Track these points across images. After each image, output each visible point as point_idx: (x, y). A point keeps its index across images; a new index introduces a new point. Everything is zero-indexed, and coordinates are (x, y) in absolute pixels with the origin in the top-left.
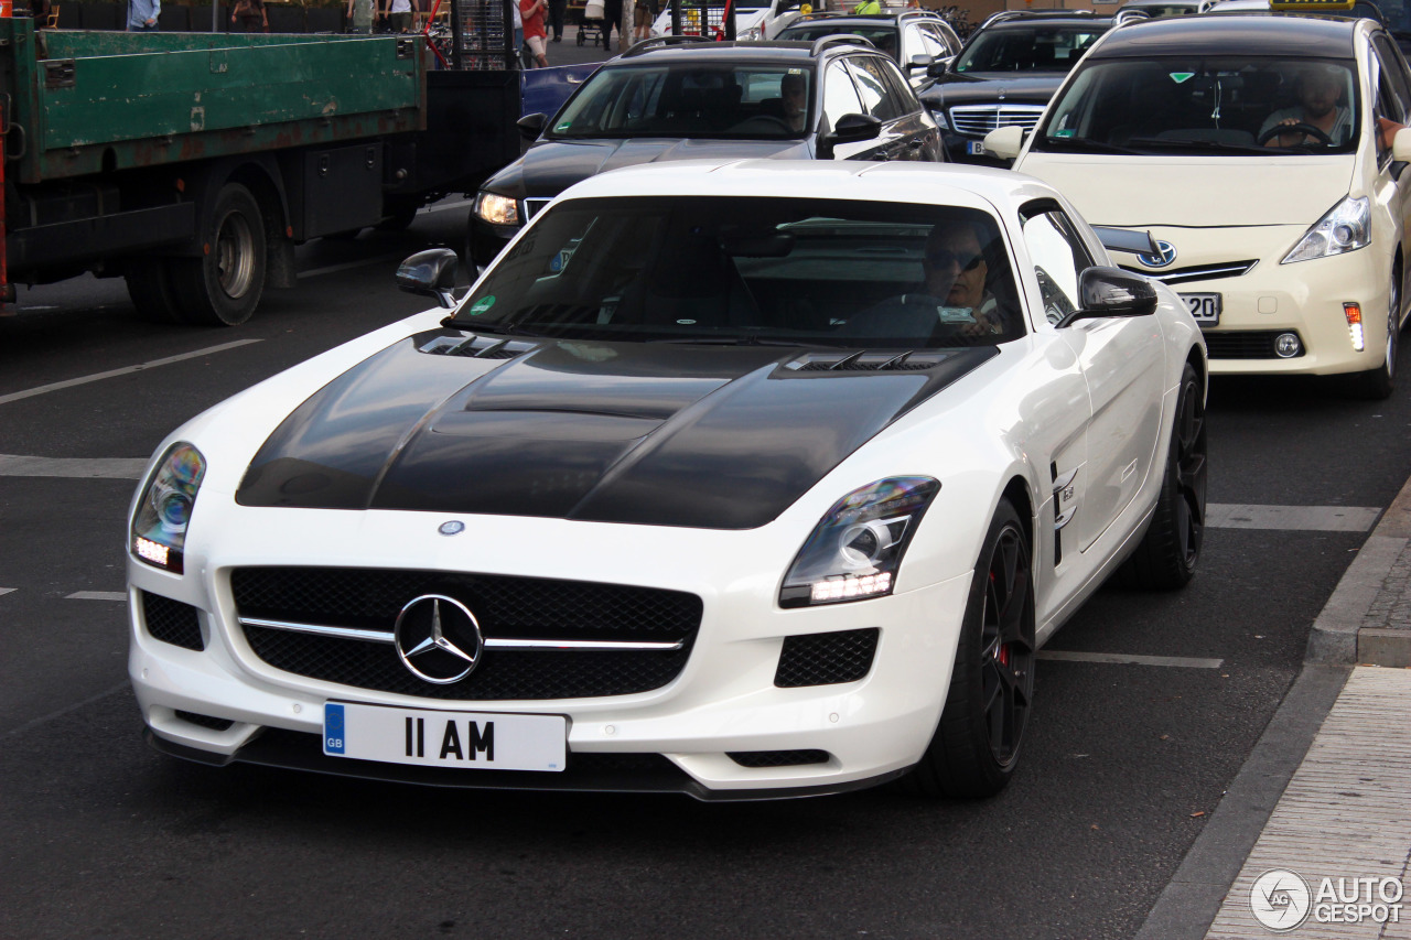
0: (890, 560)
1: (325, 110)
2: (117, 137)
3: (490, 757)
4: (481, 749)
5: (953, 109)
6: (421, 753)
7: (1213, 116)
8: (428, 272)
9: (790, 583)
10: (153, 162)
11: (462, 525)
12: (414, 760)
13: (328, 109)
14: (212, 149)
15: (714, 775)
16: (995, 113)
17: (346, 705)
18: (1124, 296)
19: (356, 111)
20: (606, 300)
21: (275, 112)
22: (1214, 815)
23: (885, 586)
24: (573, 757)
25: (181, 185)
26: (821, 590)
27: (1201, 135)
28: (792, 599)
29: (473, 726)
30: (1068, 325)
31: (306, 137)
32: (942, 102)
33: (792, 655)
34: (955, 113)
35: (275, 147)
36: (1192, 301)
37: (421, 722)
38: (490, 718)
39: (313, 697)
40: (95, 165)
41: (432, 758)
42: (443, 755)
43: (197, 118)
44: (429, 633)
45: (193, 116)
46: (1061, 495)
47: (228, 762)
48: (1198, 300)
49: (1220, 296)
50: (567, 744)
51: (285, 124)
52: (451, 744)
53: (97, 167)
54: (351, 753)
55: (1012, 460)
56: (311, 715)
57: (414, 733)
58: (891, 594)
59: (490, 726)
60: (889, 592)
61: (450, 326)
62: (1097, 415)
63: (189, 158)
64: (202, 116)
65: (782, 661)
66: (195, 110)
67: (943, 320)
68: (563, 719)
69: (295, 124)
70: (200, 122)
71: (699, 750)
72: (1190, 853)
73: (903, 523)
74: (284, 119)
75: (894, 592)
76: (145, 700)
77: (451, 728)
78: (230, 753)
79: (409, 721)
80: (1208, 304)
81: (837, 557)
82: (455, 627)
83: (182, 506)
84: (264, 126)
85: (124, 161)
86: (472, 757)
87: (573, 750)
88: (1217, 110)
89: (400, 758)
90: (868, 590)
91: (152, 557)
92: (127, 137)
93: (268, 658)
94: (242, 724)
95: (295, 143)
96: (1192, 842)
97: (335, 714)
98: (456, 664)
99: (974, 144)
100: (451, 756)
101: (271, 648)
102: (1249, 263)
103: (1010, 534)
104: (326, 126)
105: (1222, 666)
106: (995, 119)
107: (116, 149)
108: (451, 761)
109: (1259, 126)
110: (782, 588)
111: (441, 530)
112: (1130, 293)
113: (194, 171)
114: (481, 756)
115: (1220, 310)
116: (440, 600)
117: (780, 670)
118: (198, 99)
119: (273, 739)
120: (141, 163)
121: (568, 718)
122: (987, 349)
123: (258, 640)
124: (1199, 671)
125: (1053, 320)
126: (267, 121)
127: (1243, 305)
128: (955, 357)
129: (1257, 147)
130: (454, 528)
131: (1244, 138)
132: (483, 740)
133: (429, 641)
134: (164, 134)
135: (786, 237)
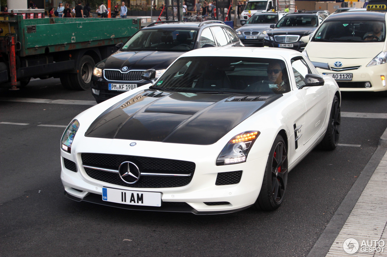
0: (246, 152)
1: (112, 37)
2: (49, 45)
3: (142, 203)
4: (140, 201)
5: (275, 36)
6: (125, 201)
7: (352, 34)
8: (148, 75)
9: (218, 159)
10: (61, 50)
11: (136, 143)
12: (124, 203)
13: (113, 36)
14: (78, 47)
15: (199, 207)
16: (285, 37)
17: (107, 188)
18: (316, 81)
19: (121, 37)
20: (194, 80)
21: (96, 37)
22: (359, 177)
23: (244, 160)
24: (163, 203)
25: (70, 56)
26: (227, 161)
27: (349, 38)
28: (220, 163)
29: (138, 195)
30: (302, 88)
31: (106, 43)
32: (272, 34)
33: (220, 177)
34: (275, 37)
35: (97, 46)
36: (346, 75)
37: (125, 193)
38: (142, 193)
39: (100, 186)
40: (43, 51)
41: (128, 202)
42: (131, 202)
43: (73, 39)
44: (127, 171)
45: (72, 39)
46: (297, 132)
47: (82, 200)
48: (347, 75)
49: (352, 74)
50: (161, 200)
51: (100, 40)
52: (133, 199)
53: (44, 52)
54: (108, 200)
55: (281, 125)
56: (99, 190)
57: (124, 196)
58: (246, 162)
59: (142, 195)
60: (245, 161)
61: (151, 88)
62: (307, 111)
63: (71, 49)
64: (75, 39)
65: (217, 178)
66: (73, 37)
67: (270, 87)
68: (160, 193)
69: (103, 40)
70: (74, 40)
71: (196, 201)
72: (354, 185)
73: (250, 143)
74: (99, 39)
75: (246, 161)
76: (64, 184)
77: (133, 195)
78: (82, 198)
79: (122, 193)
80: (350, 76)
81: (232, 151)
82: (133, 170)
83: (73, 136)
84: (93, 41)
85: (51, 50)
86: (138, 202)
87: (163, 201)
88: (354, 32)
89: (120, 202)
90: (240, 161)
91: (65, 149)
92: (52, 44)
93: (90, 175)
94: (85, 192)
95: (103, 45)
96: (354, 183)
97: (105, 190)
98: (134, 179)
99: (280, 44)
100: (133, 202)
101: (91, 173)
102: (359, 66)
103: (280, 144)
104: (112, 41)
105: (361, 146)
106: (285, 39)
107: (49, 48)
108: (133, 203)
109: (363, 36)
110: (217, 160)
111: (130, 145)
112: (318, 80)
113: (75, 52)
114: (140, 202)
115: (352, 77)
116: (129, 163)
117: (217, 181)
118: (73, 35)
119: (91, 196)
120: (57, 51)
121: (162, 193)
122: (280, 95)
123: (88, 171)
124: (356, 147)
125: (298, 87)
126: (94, 40)
127: (357, 76)
128: (271, 97)
129: (363, 40)
130: (134, 144)
131: (360, 38)
132: (140, 198)
133: (127, 173)
134: (63, 43)
135: (233, 66)
